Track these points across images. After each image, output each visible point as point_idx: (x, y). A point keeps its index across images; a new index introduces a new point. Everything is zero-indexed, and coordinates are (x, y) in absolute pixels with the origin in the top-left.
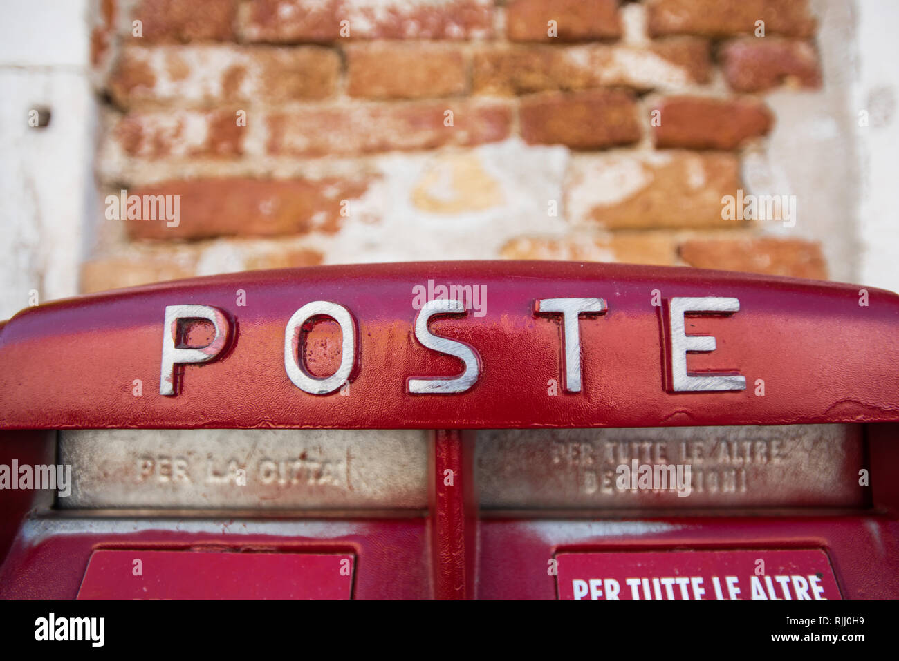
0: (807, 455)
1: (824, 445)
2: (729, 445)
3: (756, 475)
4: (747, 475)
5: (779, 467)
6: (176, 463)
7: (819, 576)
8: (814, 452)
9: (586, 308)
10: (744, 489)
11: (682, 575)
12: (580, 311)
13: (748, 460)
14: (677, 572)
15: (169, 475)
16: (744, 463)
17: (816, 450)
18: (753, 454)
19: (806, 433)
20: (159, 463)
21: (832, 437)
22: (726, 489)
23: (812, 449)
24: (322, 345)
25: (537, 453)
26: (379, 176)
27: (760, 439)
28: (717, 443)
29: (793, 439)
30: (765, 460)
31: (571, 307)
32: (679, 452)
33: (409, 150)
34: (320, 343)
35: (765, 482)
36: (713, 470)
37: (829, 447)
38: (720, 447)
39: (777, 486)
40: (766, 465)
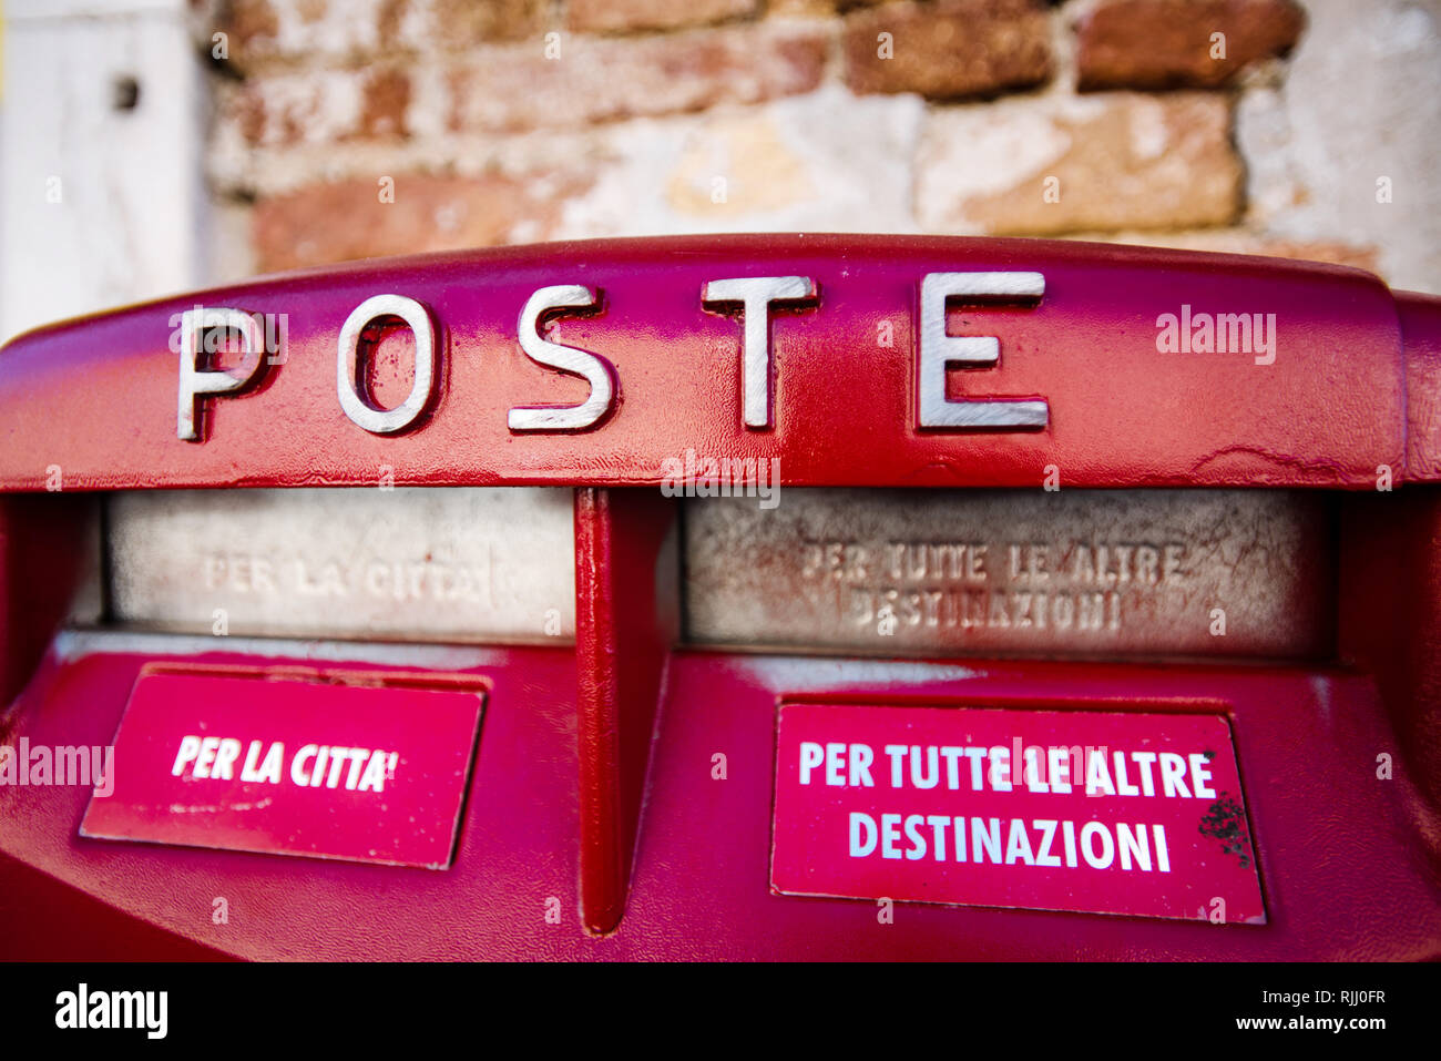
0: (1228, 571)
1: (1261, 555)
2: (1093, 554)
3: (1137, 603)
4: (1122, 602)
5: (1177, 590)
6: (256, 565)
7: (1206, 755)
8: (1241, 567)
9: (781, 292)
10: (1114, 625)
11: (975, 744)
12: (771, 298)
13: (1125, 577)
14: (969, 740)
15: (248, 580)
16: (1116, 582)
17: (1244, 563)
18: (1132, 568)
19: (1228, 534)
20: (235, 565)
21: (1275, 543)
22: (1084, 625)
23: (1238, 562)
24: (393, 362)
25: (776, 559)
26: (616, 160)
27: (1146, 543)
28: (1071, 548)
29: (1204, 544)
30: (1153, 578)
31: (755, 292)
32: (1007, 562)
33: (663, 115)
34: (390, 359)
35: (1152, 614)
36: (1064, 593)
37: (1268, 560)
38: (1075, 555)
39: (1172, 622)
40: (1155, 585)
